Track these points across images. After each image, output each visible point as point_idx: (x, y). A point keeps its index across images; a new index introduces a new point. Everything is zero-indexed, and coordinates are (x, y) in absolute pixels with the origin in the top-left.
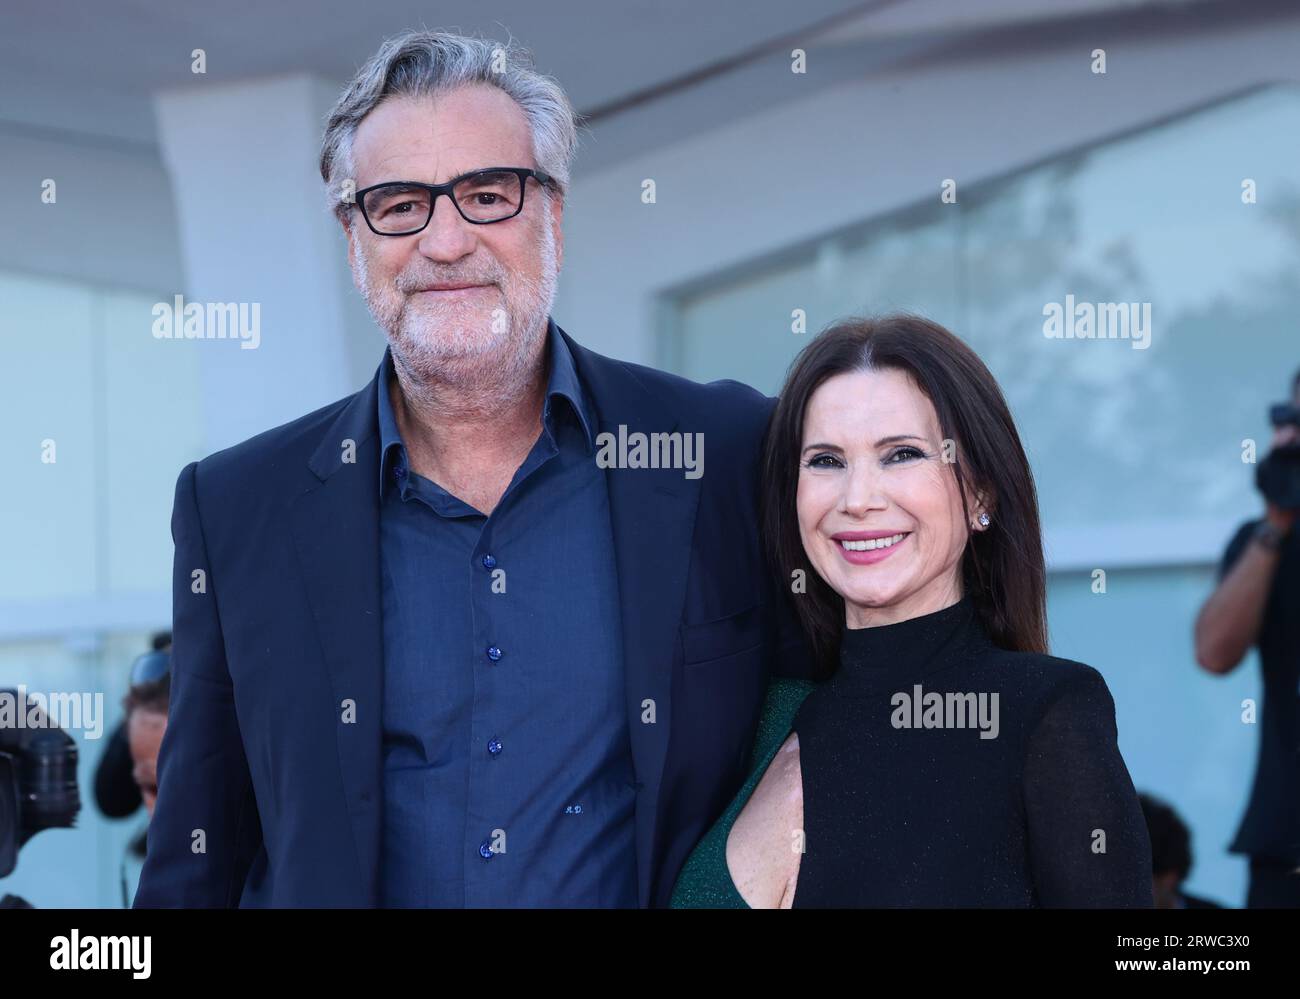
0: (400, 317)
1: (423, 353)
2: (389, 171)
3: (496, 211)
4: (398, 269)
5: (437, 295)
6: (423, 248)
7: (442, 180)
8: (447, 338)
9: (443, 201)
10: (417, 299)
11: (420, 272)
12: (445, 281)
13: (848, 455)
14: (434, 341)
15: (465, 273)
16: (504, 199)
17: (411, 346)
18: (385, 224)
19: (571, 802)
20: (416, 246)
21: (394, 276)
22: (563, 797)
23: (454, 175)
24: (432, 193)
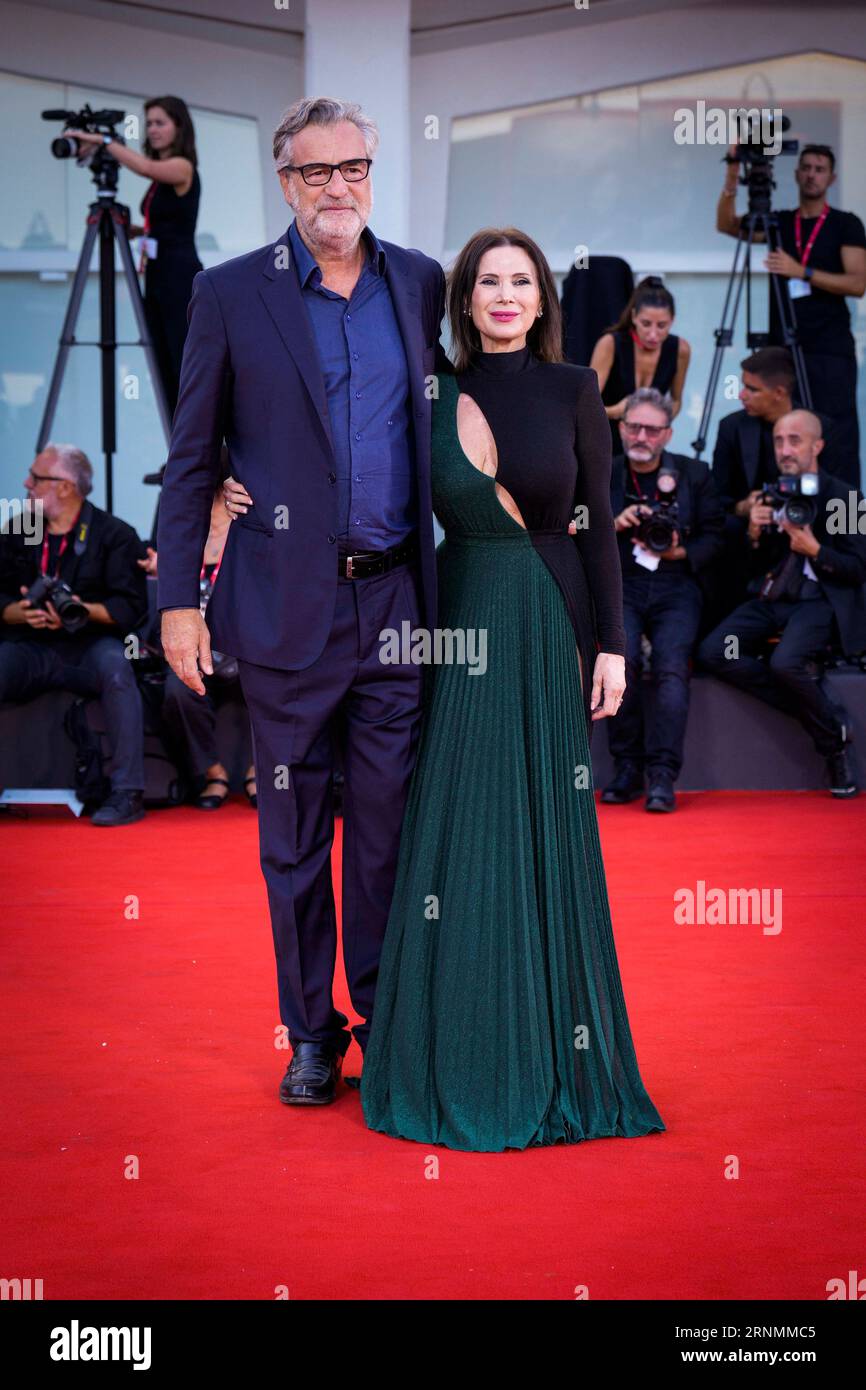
0: (315, 219)
1: (323, 233)
2: (312, 158)
3: (358, 176)
4: (316, 200)
5: (333, 212)
6: (327, 191)
7: (335, 163)
8: (336, 230)
9: (336, 172)
10: (323, 213)
11: (325, 201)
12: (335, 206)
13: (500, 279)
15: (344, 204)
16: (360, 171)
17: (318, 230)
18: (311, 180)
19: (389, 419)
20: (324, 190)
22: (386, 416)
23: (341, 161)
24: (334, 168)
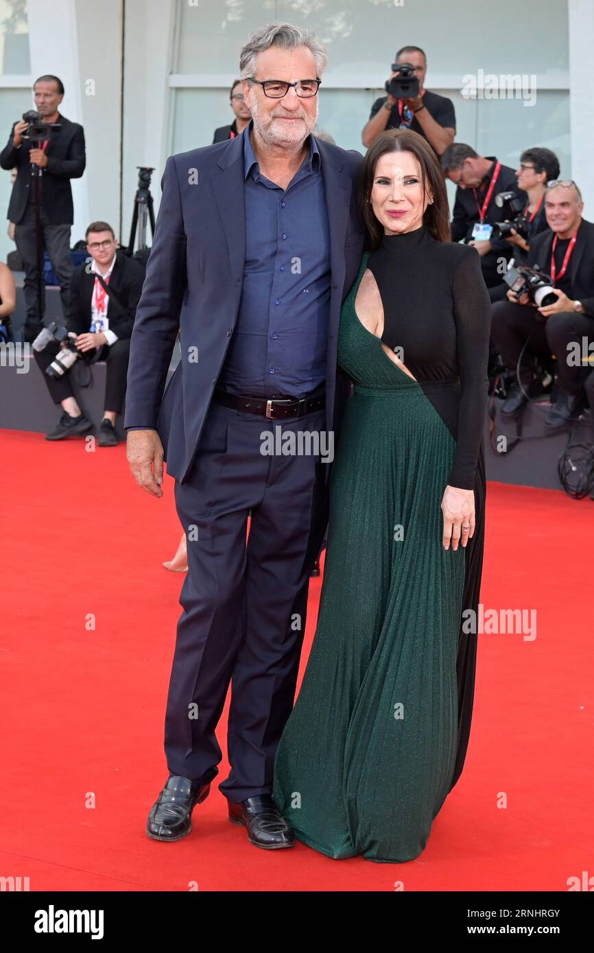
0: (269, 125)
2: (273, 75)
3: (308, 93)
4: (272, 109)
5: (285, 120)
6: (282, 103)
7: (292, 81)
8: (287, 136)
9: (292, 89)
10: (276, 120)
11: (279, 111)
12: (289, 116)
14: (282, 136)
15: (295, 115)
16: (310, 90)
18: (271, 92)
19: (305, 288)
20: (279, 102)
21: (269, 112)
22: (304, 287)
23: (296, 80)
24: (288, 85)
